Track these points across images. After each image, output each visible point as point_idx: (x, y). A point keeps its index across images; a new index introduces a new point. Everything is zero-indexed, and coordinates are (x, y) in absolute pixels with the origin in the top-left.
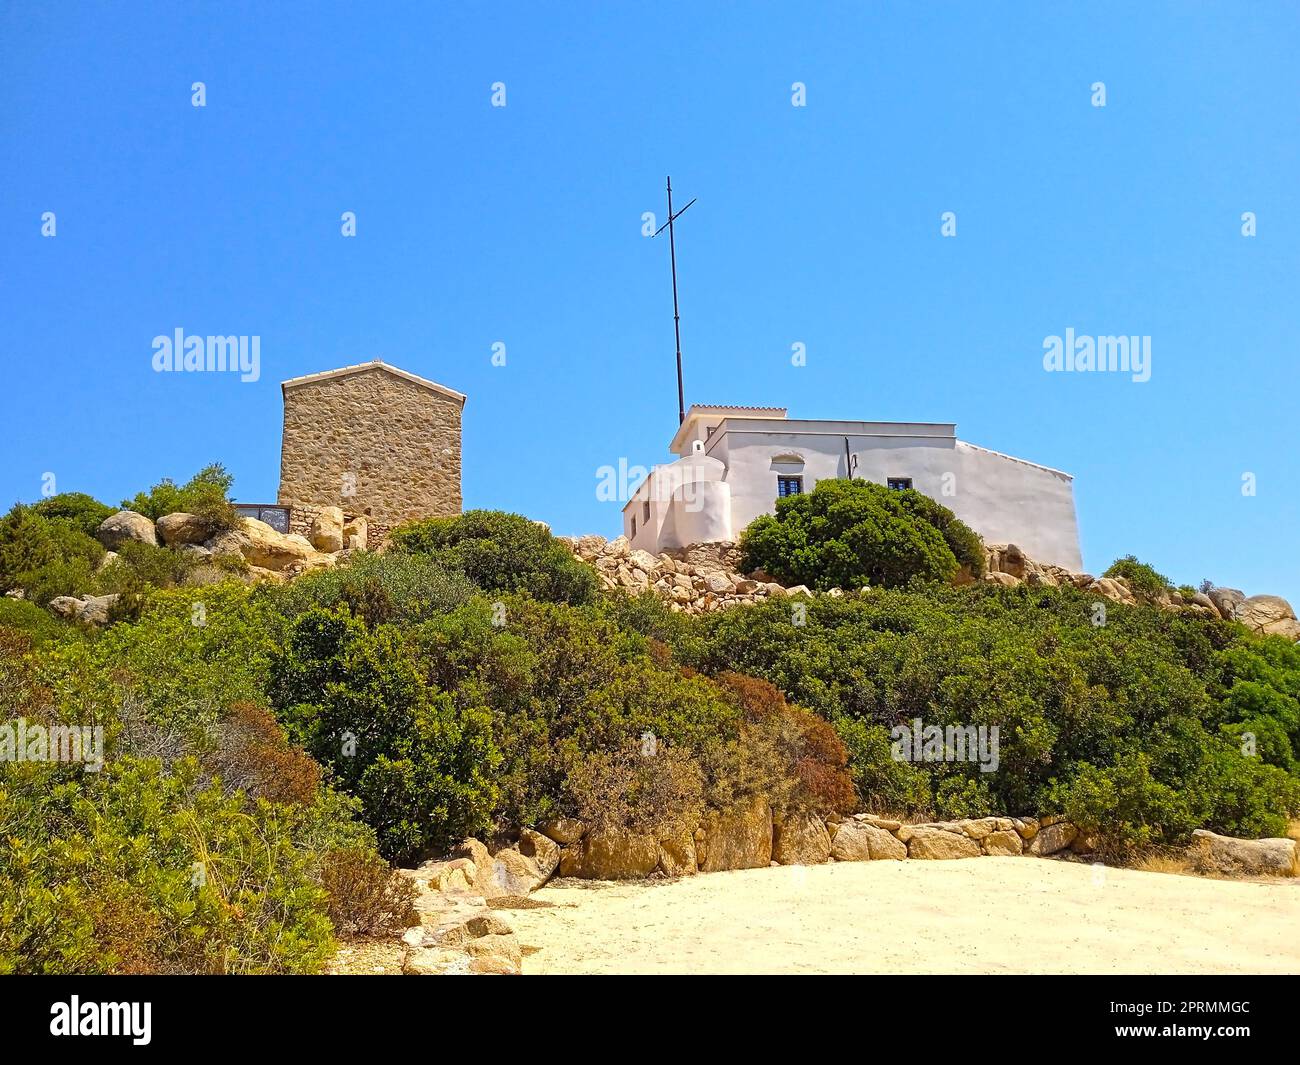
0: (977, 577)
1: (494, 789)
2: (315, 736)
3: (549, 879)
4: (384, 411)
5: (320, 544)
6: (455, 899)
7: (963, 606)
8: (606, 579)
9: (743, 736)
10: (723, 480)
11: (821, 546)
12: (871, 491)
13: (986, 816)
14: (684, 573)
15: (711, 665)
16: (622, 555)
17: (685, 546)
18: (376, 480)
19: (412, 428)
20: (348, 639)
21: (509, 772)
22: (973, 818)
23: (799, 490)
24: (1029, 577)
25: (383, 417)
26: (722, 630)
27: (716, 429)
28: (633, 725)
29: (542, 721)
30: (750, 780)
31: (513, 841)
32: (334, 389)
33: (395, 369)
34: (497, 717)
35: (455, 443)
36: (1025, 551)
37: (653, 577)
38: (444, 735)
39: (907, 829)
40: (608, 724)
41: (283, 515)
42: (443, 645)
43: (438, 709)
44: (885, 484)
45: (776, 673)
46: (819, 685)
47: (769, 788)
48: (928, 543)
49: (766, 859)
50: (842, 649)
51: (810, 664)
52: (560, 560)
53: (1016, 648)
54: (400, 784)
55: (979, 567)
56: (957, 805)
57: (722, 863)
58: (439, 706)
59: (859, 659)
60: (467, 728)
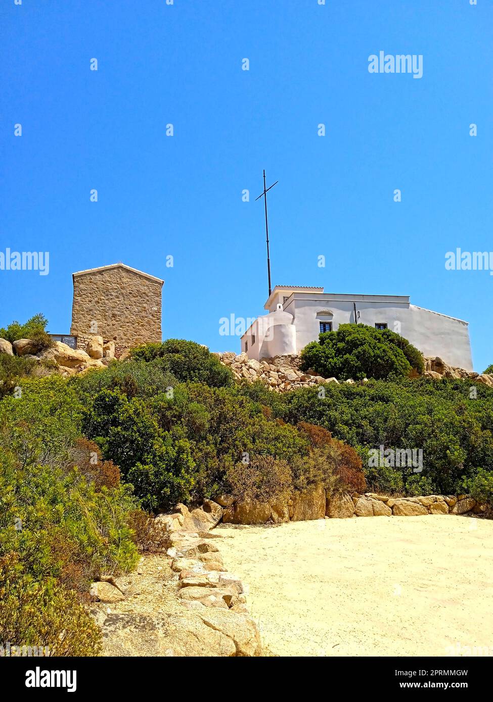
0: (420, 373)
1: (192, 480)
2: (106, 452)
3: (218, 524)
4: (123, 288)
5: (93, 355)
6: (184, 534)
7: (415, 389)
8: (236, 374)
9: (311, 454)
10: (292, 324)
11: (342, 357)
12: (367, 330)
13: (430, 494)
14: (274, 371)
15: (291, 418)
16: (244, 362)
17: (273, 357)
18: (119, 323)
19: (137, 297)
20: (120, 405)
21: (198, 471)
22: (424, 495)
23: (330, 330)
24: (446, 373)
25: (123, 291)
26: (295, 400)
27: (288, 298)
28: (257, 448)
29: (212, 446)
30: (315, 476)
31: (200, 505)
32: (98, 277)
33: (128, 267)
34: (192, 444)
35: (158, 304)
36: (444, 360)
37: (259, 373)
38: (167, 453)
39: (392, 501)
40: (245, 448)
41: (74, 340)
42: (163, 408)
43: (164, 440)
44: (374, 326)
45: (324, 422)
46: (346, 429)
47: (324, 480)
48: (396, 357)
49: (322, 515)
50: (357, 410)
51: (341, 418)
52: (214, 364)
53: (445, 411)
54: (147, 476)
55: (421, 368)
56: (416, 489)
57: (301, 517)
58: (164, 438)
59: (365, 415)
60: (178, 449)
